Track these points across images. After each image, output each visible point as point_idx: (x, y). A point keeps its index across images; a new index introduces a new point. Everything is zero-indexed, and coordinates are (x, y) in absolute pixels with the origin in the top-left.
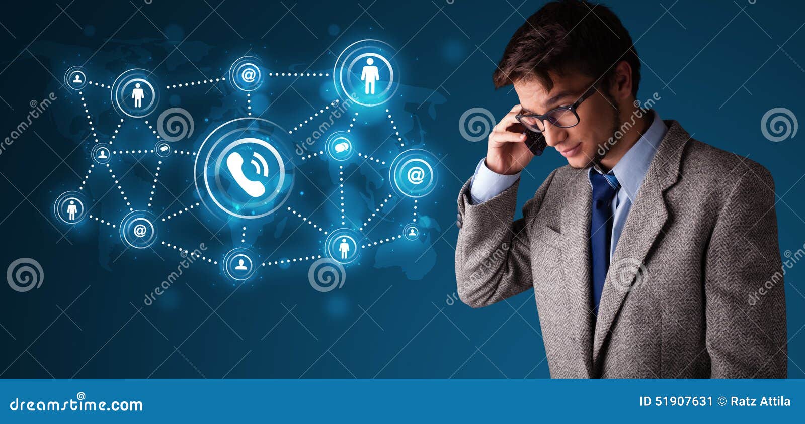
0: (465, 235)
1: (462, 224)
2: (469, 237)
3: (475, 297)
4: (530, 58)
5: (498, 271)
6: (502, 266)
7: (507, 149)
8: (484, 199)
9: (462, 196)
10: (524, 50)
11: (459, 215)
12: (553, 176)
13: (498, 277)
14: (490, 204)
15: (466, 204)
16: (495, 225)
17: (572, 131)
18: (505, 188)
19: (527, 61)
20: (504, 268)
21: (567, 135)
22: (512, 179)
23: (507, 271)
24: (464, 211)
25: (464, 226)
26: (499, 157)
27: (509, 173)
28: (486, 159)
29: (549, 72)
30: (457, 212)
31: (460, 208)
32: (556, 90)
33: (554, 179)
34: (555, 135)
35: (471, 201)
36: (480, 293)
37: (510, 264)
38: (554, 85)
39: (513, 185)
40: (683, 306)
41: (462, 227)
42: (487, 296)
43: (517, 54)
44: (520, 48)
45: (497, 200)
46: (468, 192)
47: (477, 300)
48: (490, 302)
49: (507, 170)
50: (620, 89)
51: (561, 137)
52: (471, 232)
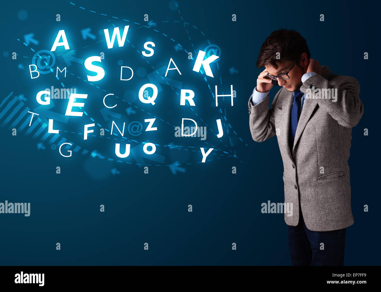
0: (252, 117)
1: (251, 112)
2: (254, 117)
3: (259, 138)
4: (269, 58)
5: (266, 128)
6: (267, 126)
7: (264, 85)
8: (257, 102)
9: (250, 103)
10: (266, 54)
11: (249, 109)
12: (282, 89)
13: (266, 130)
14: (260, 104)
15: (251, 106)
16: (263, 112)
17: (288, 81)
18: (264, 98)
19: (268, 59)
20: (268, 126)
21: (286, 82)
22: (267, 93)
23: (270, 127)
24: (251, 108)
25: (251, 113)
26: (261, 87)
27: (266, 92)
28: (256, 88)
29: (276, 62)
30: (248, 108)
31: (249, 107)
32: (279, 69)
33: (282, 90)
34: (282, 82)
35: (253, 104)
36: (261, 137)
37: (270, 125)
38: (279, 67)
39: (267, 96)
40: (322, 125)
41: (251, 114)
42: (263, 137)
43: (263, 56)
44: (264, 54)
45: (262, 102)
46: (251, 101)
47: (260, 139)
48: (264, 140)
49: (265, 91)
50: (303, 62)
51: (284, 83)
52: (254, 115)
